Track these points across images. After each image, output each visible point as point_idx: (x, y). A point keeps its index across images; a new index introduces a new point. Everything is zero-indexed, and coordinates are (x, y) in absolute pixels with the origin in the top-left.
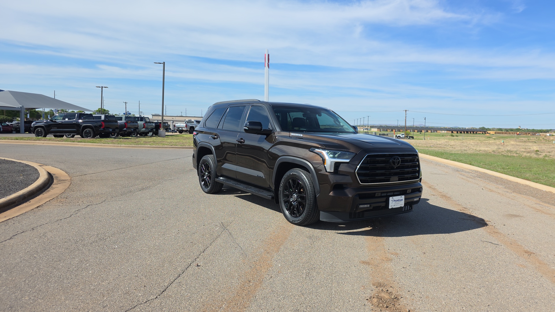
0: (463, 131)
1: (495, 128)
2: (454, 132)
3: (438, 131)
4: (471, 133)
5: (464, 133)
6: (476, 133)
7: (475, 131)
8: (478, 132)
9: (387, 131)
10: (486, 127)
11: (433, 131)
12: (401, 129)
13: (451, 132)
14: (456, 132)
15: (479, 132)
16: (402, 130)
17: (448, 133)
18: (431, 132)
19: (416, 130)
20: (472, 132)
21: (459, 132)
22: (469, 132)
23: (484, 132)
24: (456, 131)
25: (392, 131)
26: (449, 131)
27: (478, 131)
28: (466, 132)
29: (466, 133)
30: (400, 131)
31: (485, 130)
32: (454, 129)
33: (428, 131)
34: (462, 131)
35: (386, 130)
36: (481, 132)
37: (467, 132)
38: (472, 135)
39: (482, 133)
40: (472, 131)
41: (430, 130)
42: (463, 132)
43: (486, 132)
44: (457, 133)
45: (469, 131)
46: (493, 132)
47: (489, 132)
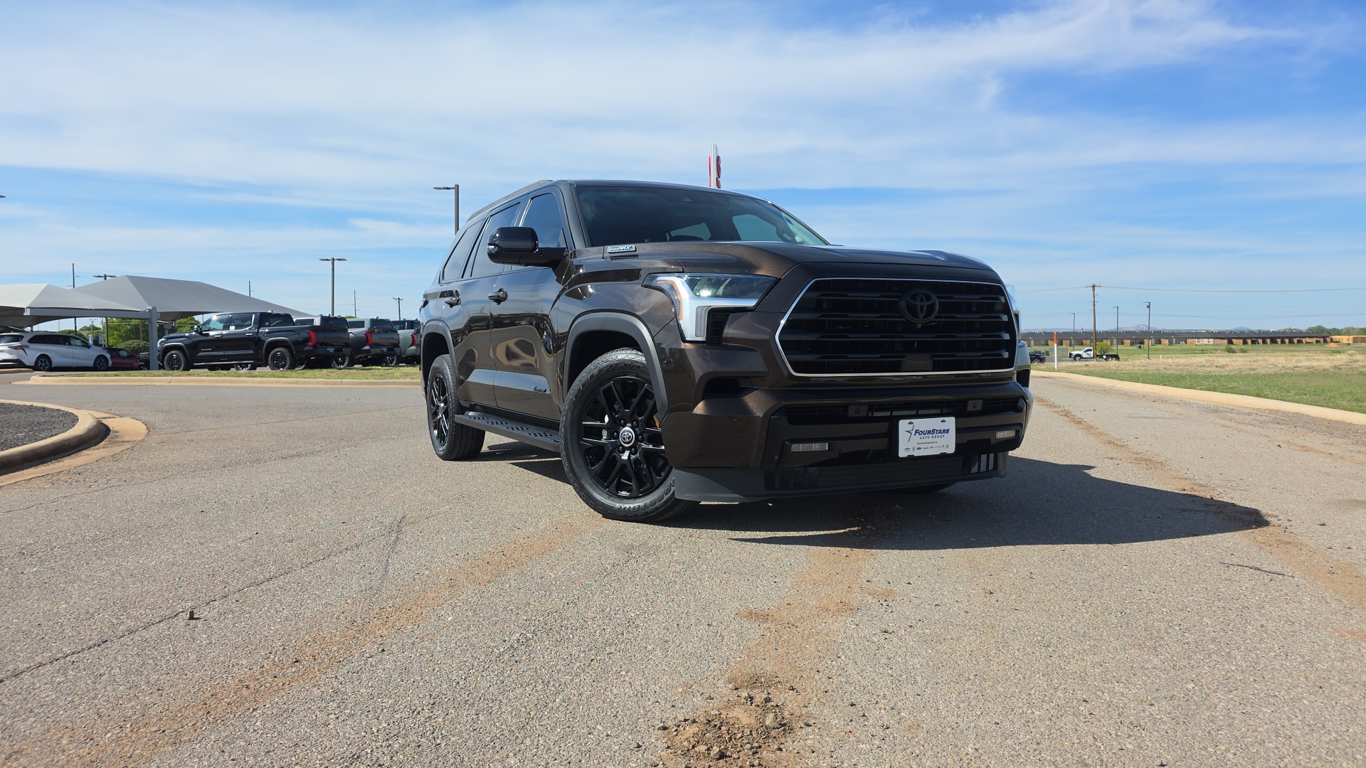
0: (1261, 338)
1: (1354, 329)
2: (1234, 340)
3: (1189, 341)
4: (1283, 342)
5: (1264, 342)
6: (1299, 342)
7: (1295, 337)
8: (1304, 340)
9: (1047, 345)
10: (1328, 326)
11: (1174, 340)
12: (1086, 339)
13: (1226, 341)
14: (1241, 341)
15: (1308, 340)
16: (1088, 342)
17: (1217, 345)
18: (1171, 343)
19: (1127, 339)
20: (1287, 340)
21: (1249, 341)
22: (1279, 340)
23: (1322, 340)
24: (1241, 338)
25: (1062, 345)
26: (1222, 339)
27: (1304, 337)
28: (1268, 341)
29: (1269, 343)
30: (1082, 344)
31: (1325, 334)
32: (1235, 332)
33: (1162, 340)
34: (1257, 338)
35: (1043, 342)
36: (1314, 340)
37: (1273, 341)
38: (1287, 346)
39: (1317, 342)
40: (1287, 338)
41: (1166, 338)
42: (1260, 341)
43: (1328, 339)
44: (1245, 343)
45: (1279, 338)
46: (1347, 337)
47: (1335, 338)
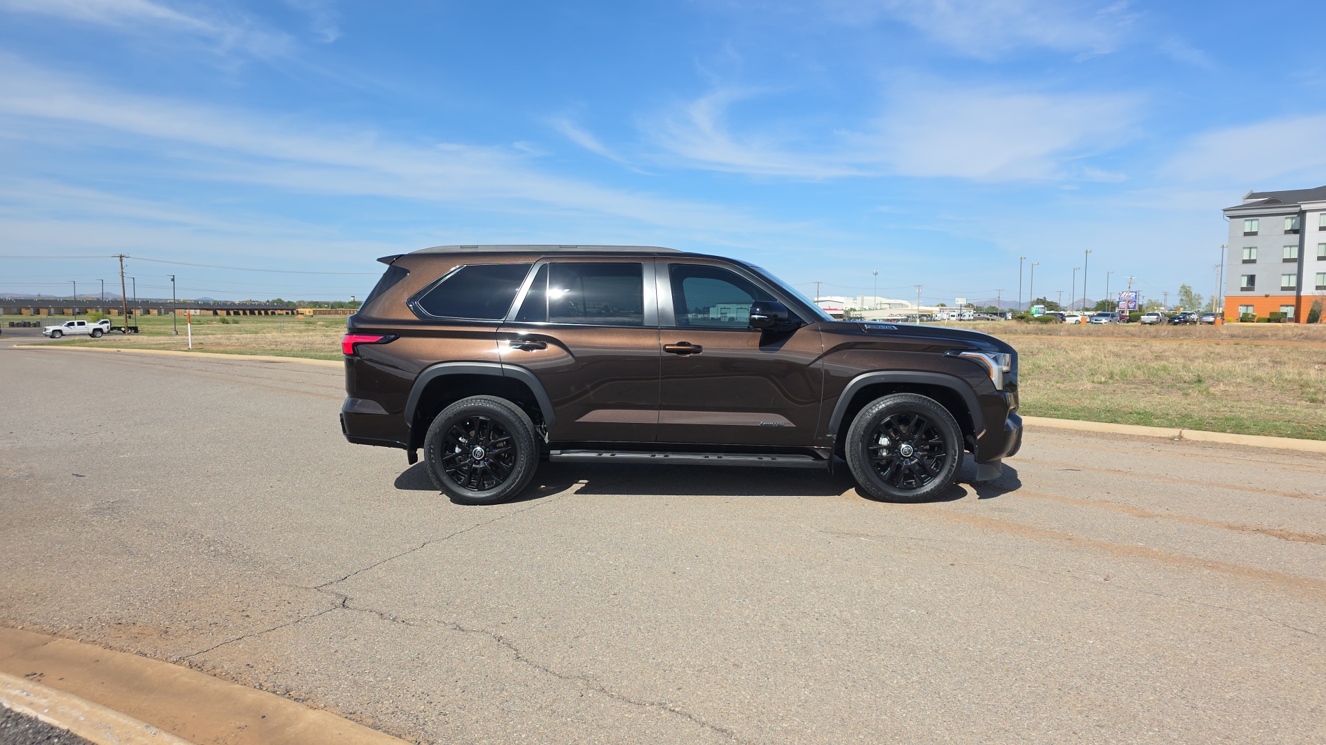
0: (241, 309)
1: (304, 302)
2: (218, 312)
3: (177, 311)
4: (260, 313)
5: (245, 314)
6: (273, 313)
7: (269, 310)
8: (276, 312)
9: (21, 314)
10: (294, 300)
11: (163, 310)
12: (68, 308)
13: (211, 312)
14: (225, 312)
15: (280, 312)
16: (71, 311)
17: (204, 315)
18: (160, 313)
19: (114, 308)
20: (263, 312)
21: (232, 312)
22: (256, 312)
23: (290, 312)
24: (224, 310)
25: (39, 314)
26: (207, 310)
27: (276, 310)
28: (248, 312)
29: (248, 314)
30: (63, 313)
31: (291, 307)
32: (218, 304)
33: (151, 310)
34: (238, 309)
35: (15, 311)
36: (284, 312)
37: (252, 313)
38: (263, 317)
39: (287, 313)
40: (263, 310)
41: (155, 309)
42: (241, 312)
43: (295, 312)
44: (228, 314)
45: (256, 310)
46: (309, 310)
47: (300, 310)
